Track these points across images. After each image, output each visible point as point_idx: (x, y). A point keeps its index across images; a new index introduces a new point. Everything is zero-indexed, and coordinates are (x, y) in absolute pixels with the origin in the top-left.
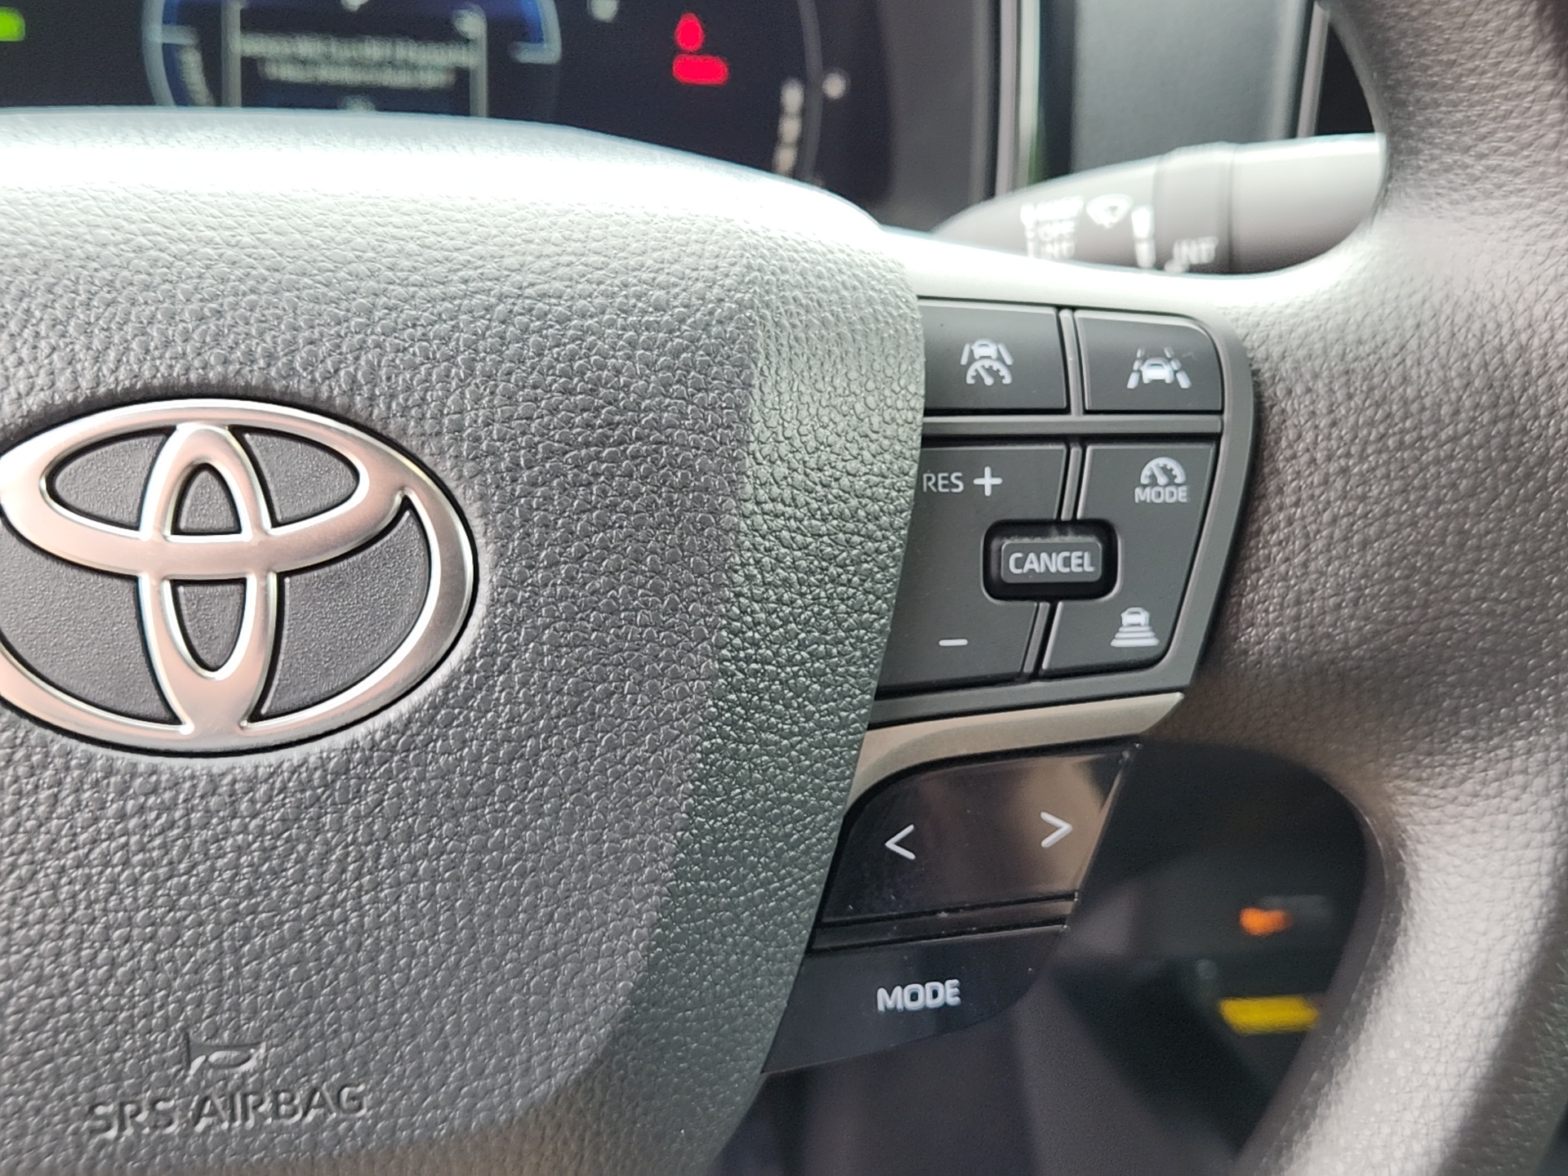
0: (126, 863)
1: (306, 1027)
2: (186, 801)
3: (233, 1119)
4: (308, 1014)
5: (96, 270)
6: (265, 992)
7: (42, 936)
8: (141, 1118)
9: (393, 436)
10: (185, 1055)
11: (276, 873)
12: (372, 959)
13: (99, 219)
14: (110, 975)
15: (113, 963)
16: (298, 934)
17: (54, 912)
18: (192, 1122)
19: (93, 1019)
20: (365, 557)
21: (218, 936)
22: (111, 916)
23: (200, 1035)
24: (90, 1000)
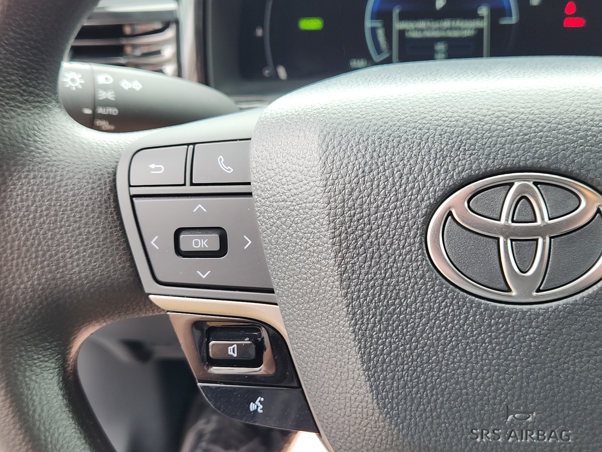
0: (490, 343)
1: (551, 408)
2: (513, 321)
3: (522, 439)
4: (552, 403)
5: (484, 125)
6: (537, 393)
7: (460, 367)
8: (489, 435)
9: (594, 185)
10: (506, 414)
11: (544, 349)
12: (578, 384)
13: (481, 106)
14: (482, 383)
15: (483, 378)
16: (551, 373)
17: (464, 359)
18: (507, 439)
19: (475, 398)
20: (581, 231)
21: (521, 371)
22: (484, 361)
23: (512, 407)
24: (474, 391)
